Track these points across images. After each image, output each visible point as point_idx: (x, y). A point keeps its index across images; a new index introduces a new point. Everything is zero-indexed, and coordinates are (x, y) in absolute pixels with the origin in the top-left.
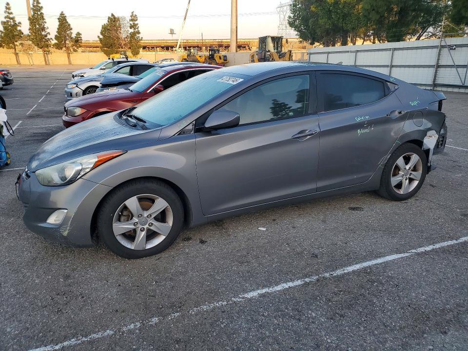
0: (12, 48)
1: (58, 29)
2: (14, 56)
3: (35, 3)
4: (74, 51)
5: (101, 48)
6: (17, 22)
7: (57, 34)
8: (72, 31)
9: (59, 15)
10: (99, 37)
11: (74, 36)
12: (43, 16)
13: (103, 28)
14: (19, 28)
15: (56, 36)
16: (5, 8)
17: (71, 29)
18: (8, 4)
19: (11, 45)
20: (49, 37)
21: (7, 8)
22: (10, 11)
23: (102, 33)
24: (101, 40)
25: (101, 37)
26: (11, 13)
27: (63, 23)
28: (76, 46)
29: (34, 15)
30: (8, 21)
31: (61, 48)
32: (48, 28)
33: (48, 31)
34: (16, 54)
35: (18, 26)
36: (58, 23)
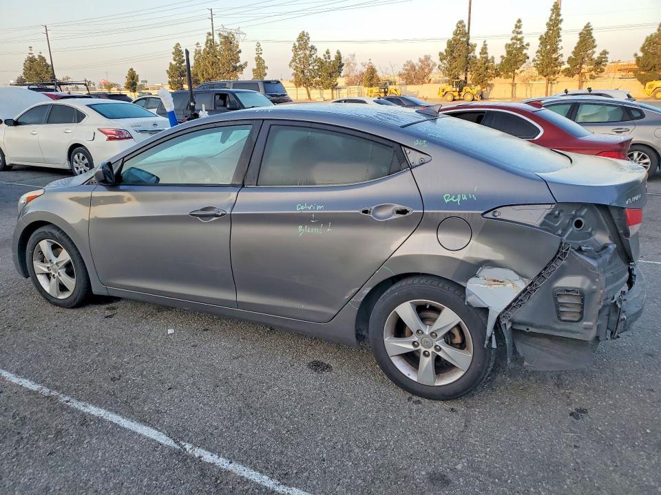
0: (510, 77)
1: (576, 48)
2: (510, 87)
3: (554, 15)
4: (591, 78)
5: (635, 71)
6: (524, 44)
7: (572, 55)
8: (595, 49)
9: (583, 28)
10: (636, 55)
11: (596, 56)
12: (559, 33)
13: (647, 40)
14: (525, 51)
15: (570, 58)
16: (514, 26)
17: (595, 47)
18: (519, 21)
19: (510, 73)
20: (561, 59)
21: (517, 27)
22: (519, 30)
23: (643, 49)
24: (638, 59)
25: (640, 54)
26: (521, 33)
27: (586, 38)
28: (596, 71)
29: (547, 32)
30: (514, 44)
31: (573, 75)
32: (562, 48)
33: (560, 52)
34: (514, 85)
35: (525, 48)
36: (578, 40)
